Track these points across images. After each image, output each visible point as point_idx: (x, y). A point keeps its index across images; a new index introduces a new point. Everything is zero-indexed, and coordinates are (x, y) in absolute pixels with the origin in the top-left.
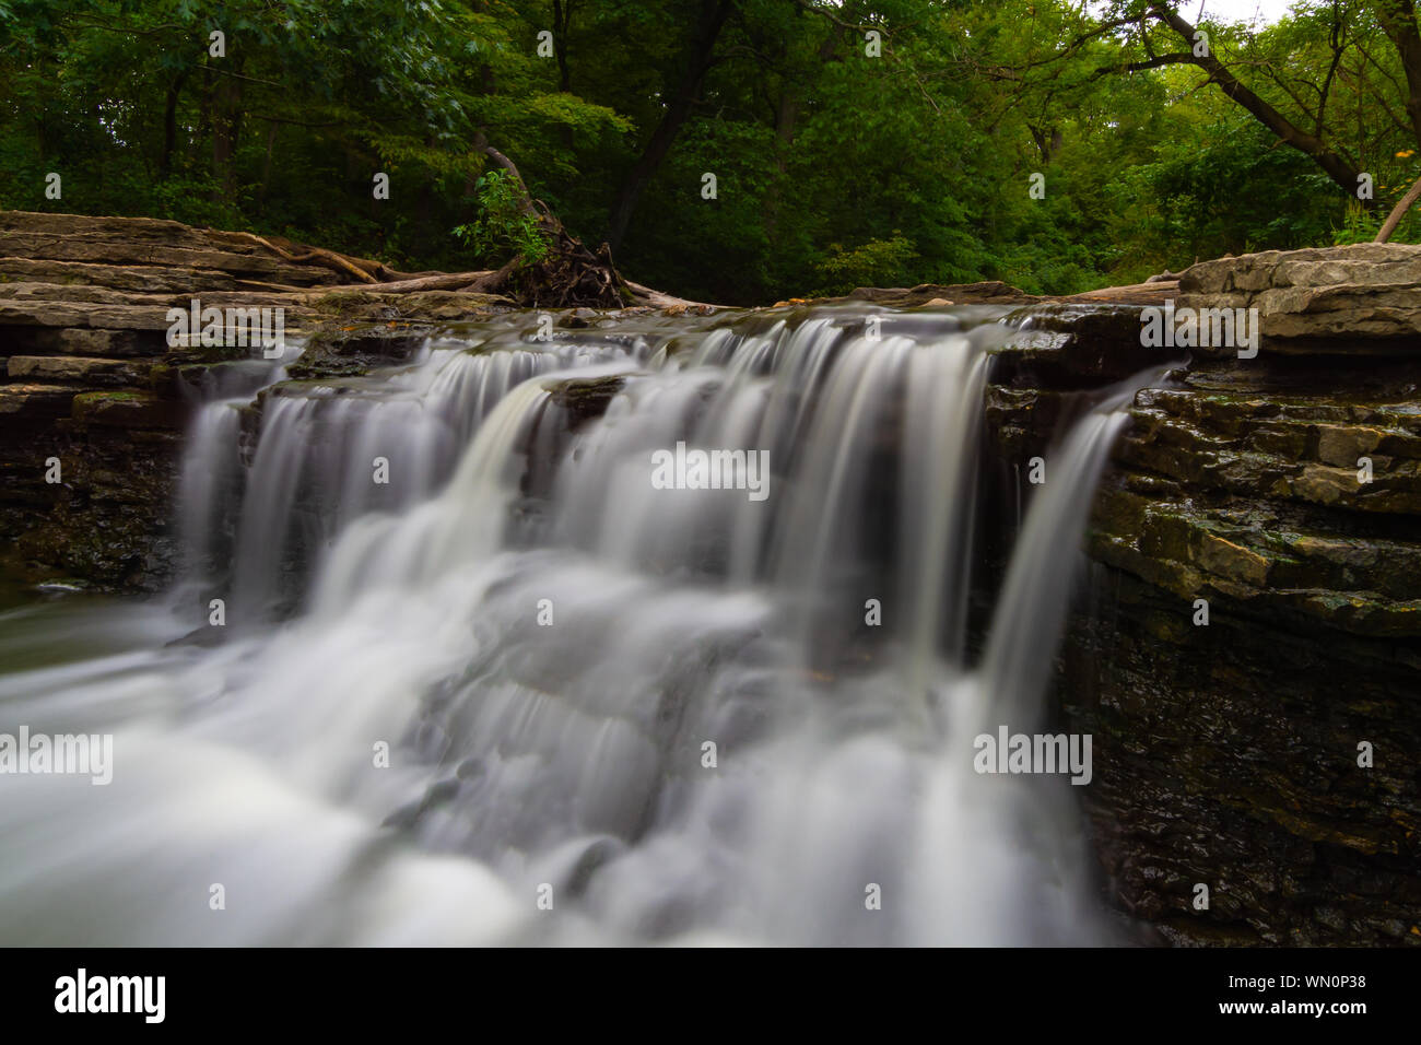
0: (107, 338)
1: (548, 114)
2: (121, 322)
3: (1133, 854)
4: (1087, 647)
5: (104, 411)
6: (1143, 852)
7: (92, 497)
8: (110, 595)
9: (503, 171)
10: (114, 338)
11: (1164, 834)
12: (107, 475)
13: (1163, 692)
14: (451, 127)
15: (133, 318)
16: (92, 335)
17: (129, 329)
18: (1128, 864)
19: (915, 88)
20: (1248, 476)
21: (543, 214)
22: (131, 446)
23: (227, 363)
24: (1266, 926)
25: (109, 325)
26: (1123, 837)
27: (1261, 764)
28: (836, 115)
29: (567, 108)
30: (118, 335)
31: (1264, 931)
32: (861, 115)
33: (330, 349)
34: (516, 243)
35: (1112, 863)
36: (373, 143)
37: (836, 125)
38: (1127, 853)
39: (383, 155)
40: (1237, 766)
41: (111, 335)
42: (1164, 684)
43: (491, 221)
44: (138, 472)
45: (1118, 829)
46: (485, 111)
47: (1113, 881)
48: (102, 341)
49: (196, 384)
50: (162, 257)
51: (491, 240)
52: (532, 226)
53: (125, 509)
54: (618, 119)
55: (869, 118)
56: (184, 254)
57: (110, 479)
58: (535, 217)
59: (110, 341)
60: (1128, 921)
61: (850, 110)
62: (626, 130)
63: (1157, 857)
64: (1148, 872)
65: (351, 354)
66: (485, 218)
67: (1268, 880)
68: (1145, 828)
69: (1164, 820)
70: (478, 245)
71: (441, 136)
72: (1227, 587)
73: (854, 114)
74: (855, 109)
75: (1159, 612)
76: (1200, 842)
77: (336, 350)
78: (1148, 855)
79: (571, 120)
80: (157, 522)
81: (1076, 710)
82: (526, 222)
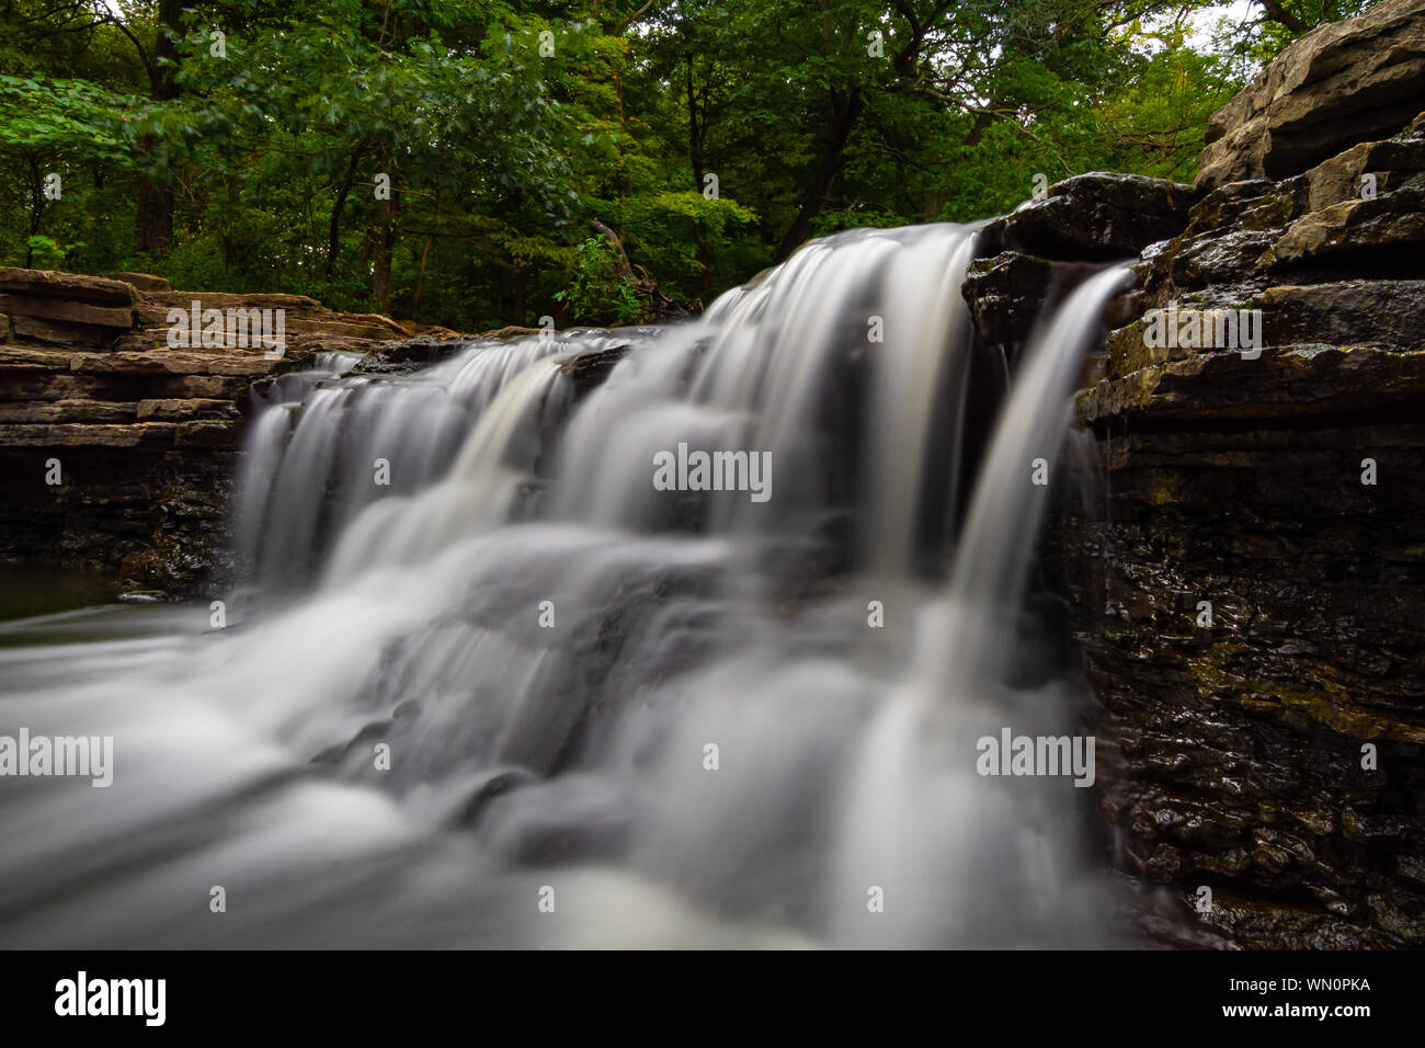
0: (221, 383)
1: (671, 209)
2: (235, 369)
3: (1144, 797)
4: (1095, 554)
5: (195, 433)
6: (1158, 796)
7: (177, 513)
8: (180, 602)
9: (600, 237)
10: (228, 384)
11: (1184, 769)
12: (192, 494)
13: (1173, 581)
14: (568, 215)
15: (246, 365)
16: (209, 380)
17: (241, 376)
18: (1137, 810)
19: (1057, 166)
20: (1226, 256)
21: (640, 278)
22: (216, 467)
23: (291, 374)
24: (1333, 893)
25: (225, 371)
26: (1131, 775)
27: (1301, 656)
28: (970, 198)
29: (690, 203)
30: (230, 380)
31: (1330, 899)
32: (998, 195)
33: (381, 356)
34: (614, 306)
35: (1116, 807)
36: (507, 245)
37: (971, 207)
38: (1137, 796)
39: (514, 254)
40: (1269, 661)
41: (225, 380)
42: (1176, 573)
43: (589, 286)
44: (218, 490)
45: (1124, 764)
46: (615, 212)
47: (1118, 834)
48: (215, 385)
49: (265, 396)
50: (293, 328)
51: (590, 305)
52: (628, 289)
53: (204, 524)
54: (741, 210)
55: (1006, 197)
56: (311, 324)
57: (195, 498)
58: (631, 280)
59: (224, 385)
60: (1137, 886)
61: (985, 191)
62: (748, 220)
63: (1177, 800)
64: (1162, 817)
65: (400, 361)
66: (583, 284)
67: (1323, 818)
68: (1159, 762)
69: (1184, 748)
70: (577, 310)
71: (557, 224)
72: (1184, 366)
73: (988, 195)
74: (991, 189)
75: (1153, 471)
76: (1232, 773)
77: (387, 357)
78: (1165, 799)
79: (693, 213)
80: (226, 534)
81: (1086, 636)
82: (624, 285)
